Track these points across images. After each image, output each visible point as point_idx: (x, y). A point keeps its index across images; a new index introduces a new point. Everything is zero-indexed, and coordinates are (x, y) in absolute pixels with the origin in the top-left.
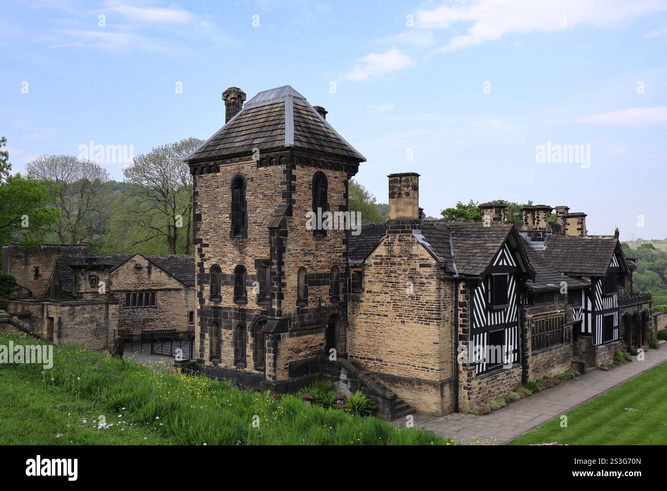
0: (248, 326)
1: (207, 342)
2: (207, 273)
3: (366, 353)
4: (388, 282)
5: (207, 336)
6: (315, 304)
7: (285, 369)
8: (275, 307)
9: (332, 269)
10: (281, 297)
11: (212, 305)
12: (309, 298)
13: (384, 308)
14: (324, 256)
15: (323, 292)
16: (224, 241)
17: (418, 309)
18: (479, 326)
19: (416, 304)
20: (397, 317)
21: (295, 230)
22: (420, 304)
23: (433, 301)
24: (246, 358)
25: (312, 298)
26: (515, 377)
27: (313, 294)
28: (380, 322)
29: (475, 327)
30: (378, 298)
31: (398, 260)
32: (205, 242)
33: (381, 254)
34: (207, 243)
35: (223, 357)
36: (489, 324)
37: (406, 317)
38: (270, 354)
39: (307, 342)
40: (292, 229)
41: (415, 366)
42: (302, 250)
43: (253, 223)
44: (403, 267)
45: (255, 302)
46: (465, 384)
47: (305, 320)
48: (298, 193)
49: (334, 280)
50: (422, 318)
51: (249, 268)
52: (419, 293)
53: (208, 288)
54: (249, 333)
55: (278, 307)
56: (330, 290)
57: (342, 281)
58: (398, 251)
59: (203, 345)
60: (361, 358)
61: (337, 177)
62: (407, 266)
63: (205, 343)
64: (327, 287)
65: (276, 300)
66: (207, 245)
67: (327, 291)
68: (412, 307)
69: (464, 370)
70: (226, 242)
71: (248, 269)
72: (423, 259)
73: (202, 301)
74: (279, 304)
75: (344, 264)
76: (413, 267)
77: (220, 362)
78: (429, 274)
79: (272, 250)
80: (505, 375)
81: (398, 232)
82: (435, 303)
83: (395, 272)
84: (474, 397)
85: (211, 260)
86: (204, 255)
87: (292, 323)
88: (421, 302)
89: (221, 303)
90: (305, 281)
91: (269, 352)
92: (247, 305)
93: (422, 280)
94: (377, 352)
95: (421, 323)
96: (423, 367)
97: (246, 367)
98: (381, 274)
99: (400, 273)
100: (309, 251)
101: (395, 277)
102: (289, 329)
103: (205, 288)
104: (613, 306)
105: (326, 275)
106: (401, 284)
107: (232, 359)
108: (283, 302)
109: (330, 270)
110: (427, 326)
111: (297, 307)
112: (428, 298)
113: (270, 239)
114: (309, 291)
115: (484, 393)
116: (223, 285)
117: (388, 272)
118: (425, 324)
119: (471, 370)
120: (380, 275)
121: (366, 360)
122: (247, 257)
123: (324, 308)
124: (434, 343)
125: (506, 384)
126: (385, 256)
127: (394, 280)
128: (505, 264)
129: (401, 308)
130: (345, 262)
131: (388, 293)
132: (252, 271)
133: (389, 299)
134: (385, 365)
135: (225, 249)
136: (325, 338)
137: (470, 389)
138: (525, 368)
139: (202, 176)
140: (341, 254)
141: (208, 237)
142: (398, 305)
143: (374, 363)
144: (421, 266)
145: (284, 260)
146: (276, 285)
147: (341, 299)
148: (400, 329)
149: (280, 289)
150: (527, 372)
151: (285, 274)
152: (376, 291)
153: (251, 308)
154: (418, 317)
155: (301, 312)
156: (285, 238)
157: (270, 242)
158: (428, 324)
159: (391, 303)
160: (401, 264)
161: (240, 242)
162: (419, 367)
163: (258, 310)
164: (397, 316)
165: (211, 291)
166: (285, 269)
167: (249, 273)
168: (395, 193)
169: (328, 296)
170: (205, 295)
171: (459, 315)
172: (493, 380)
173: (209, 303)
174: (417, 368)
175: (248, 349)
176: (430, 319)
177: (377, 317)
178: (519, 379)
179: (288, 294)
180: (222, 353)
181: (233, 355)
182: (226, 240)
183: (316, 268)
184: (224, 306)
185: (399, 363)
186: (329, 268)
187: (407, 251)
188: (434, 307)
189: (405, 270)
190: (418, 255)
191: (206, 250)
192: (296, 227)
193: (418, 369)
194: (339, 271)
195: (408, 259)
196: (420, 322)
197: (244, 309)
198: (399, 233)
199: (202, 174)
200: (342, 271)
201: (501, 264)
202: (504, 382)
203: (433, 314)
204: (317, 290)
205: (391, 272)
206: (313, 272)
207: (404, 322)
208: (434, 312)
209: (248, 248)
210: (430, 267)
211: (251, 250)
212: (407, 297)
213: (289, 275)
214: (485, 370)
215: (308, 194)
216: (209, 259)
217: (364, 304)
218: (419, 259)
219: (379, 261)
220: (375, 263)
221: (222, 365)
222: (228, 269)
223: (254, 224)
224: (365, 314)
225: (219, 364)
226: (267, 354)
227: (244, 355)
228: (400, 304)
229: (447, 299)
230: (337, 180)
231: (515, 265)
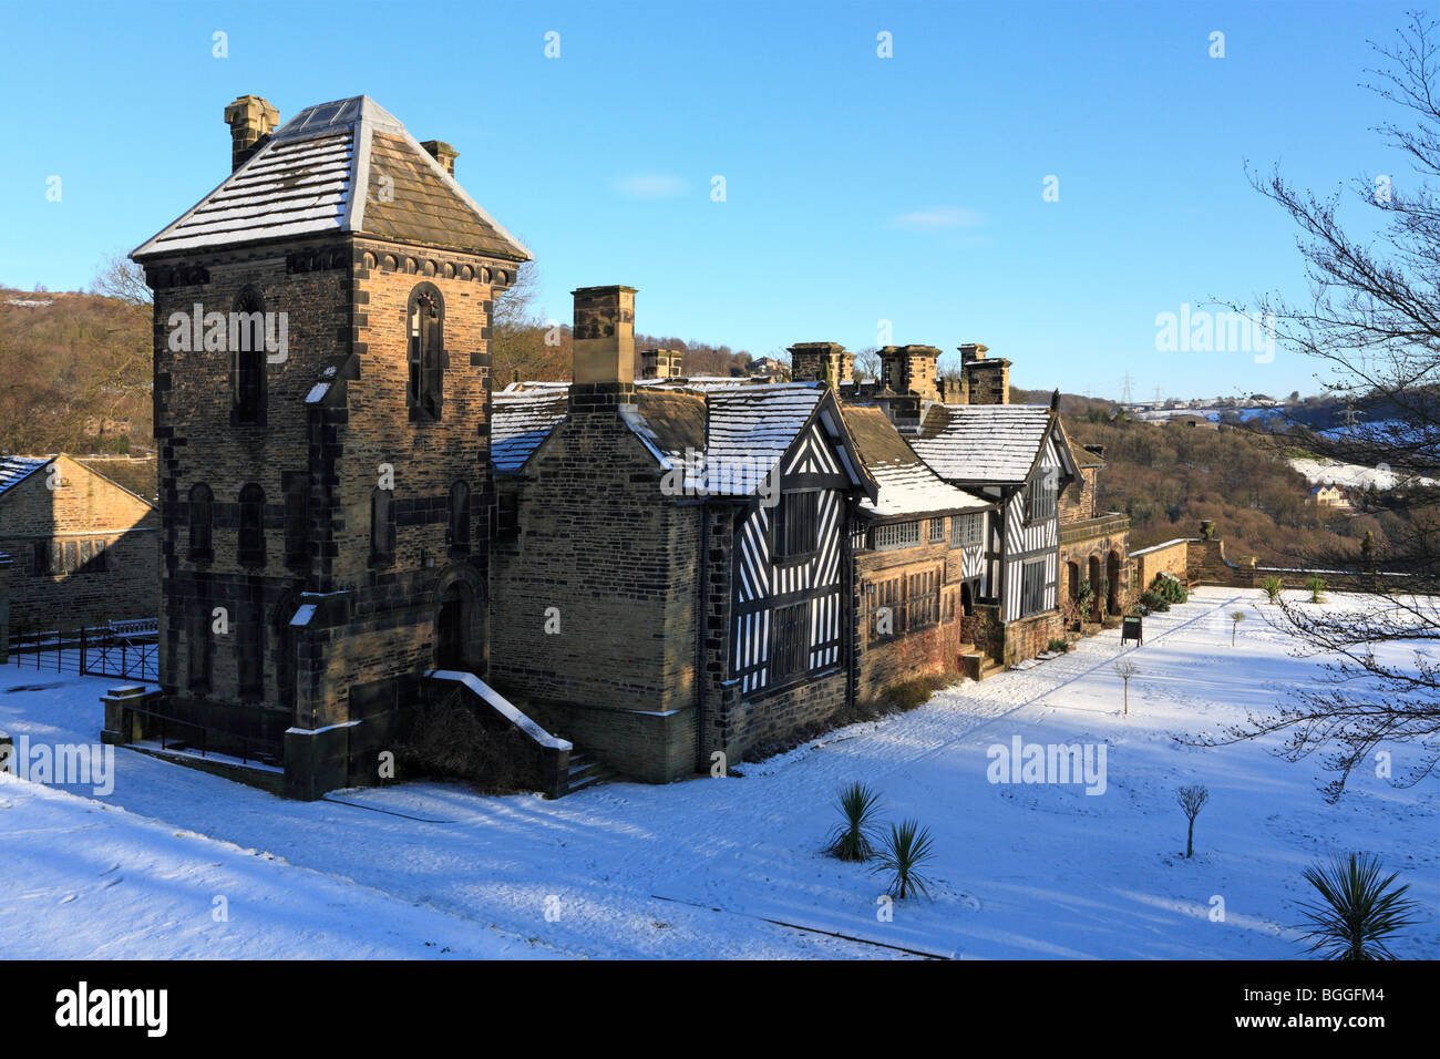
0: (267, 612)
1: (182, 649)
2: (185, 500)
3: (525, 660)
4: (569, 513)
5: (183, 635)
6: (412, 563)
7: (339, 701)
8: (318, 572)
9: (453, 488)
10: (332, 551)
11: (194, 569)
12: (399, 550)
13: (559, 567)
14: (434, 461)
15: (431, 537)
16: (219, 432)
17: (625, 568)
18: (751, 597)
19: (622, 558)
20: (586, 585)
21: (365, 409)
22: (629, 556)
23: (655, 552)
24: (262, 680)
25: (405, 550)
26: (830, 694)
27: (408, 542)
28: (551, 595)
29: (742, 600)
30: (550, 547)
31: (587, 467)
32: (178, 434)
33: (555, 455)
34: (183, 436)
35: (217, 680)
36: (776, 593)
37: (601, 583)
38: (305, 673)
39: (393, 643)
40: (358, 408)
41: (617, 684)
42: (382, 451)
43: (280, 393)
44: (598, 482)
45: (282, 563)
46: (718, 715)
47: (389, 597)
48: (374, 329)
49: (459, 510)
50: (633, 585)
51: (270, 491)
52: (628, 536)
53: (184, 533)
54: (270, 628)
55: (324, 572)
56: (448, 534)
57: (477, 512)
58: (589, 448)
59: (175, 655)
60: (514, 670)
61: (467, 295)
62: (605, 480)
63: (178, 650)
64: (440, 528)
65: (320, 558)
66: (182, 442)
67: (441, 535)
68: (615, 563)
69: (716, 687)
70: (223, 434)
71: (268, 491)
72: (638, 465)
73: (172, 562)
74: (328, 566)
75: (481, 476)
76: (618, 481)
77: (210, 691)
78: (649, 494)
79: (313, 452)
80: (807, 691)
81: (590, 410)
82: (658, 555)
83: (583, 492)
84: (738, 739)
85: (193, 473)
86: (176, 463)
87: (357, 604)
88: (632, 554)
89: (213, 565)
90: (389, 517)
91: (305, 668)
92: (267, 568)
93: (635, 507)
94: (546, 656)
95: (632, 597)
96: (632, 686)
97: (262, 699)
98: (556, 496)
99: (591, 493)
100: (400, 451)
101: (582, 502)
102: (351, 618)
103: (180, 533)
104: (1046, 542)
105: (438, 502)
106: (595, 517)
107: (234, 682)
108: (334, 561)
109: (447, 491)
110: (642, 602)
111: (369, 570)
112: (644, 545)
113: (310, 428)
114: (398, 537)
115: (759, 731)
116: (216, 528)
117: (570, 492)
118: (639, 597)
119: (731, 686)
120: (553, 499)
121: (524, 675)
122: (266, 466)
123: (434, 569)
124: (655, 636)
125: (810, 710)
126: (564, 459)
127: (580, 508)
128: (813, 469)
129: (592, 565)
130: (484, 472)
131: (568, 536)
132: (276, 496)
133: (570, 548)
134: (561, 683)
135: (220, 451)
136: (434, 631)
137: (724, 725)
138: (853, 674)
139: (172, 290)
140: (476, 457)
141: (184, 424)
142: (588, 560)
143: (539, 680)
144: (635, 479)
145: (338, 473)
146: (321, 526)
147: (473, 549)
148: (589, 609)
149: (329, 536)
150: (855, 684)
151: (342, 501)
152: (544, 531)
153: (275, 576)
154: (626, 585)
155: (377, 581)
156: (341, 426)
157: (310, 436)
158: (645, 598)
159: (572, 555)
160: (594, 476)
161: (252, 434)
162: (625, 685)
163: (289, 578)
164: (584, 581)
165: (192, 540)
166: (342, 491)
167: (271, 501)
168: (585, 329)
169: (444, 545)
170: (179, 548)
171: (709, 577)
172: (780, 703)
173: (187, 565)
174: (620, 687)
175: (267, 663)
176: (648, 587)
177: (546, 585)
178: (841, 697)
179: (349, 544)
180: (214, 672)
181: (236, 675)
182: (223, 430)
183: (414, 488)
184: (218, 572)
185: (588, 679)
186: (447, 487)
187: (606, 449)
188: (657, 562)
189: (602, 489)
190: (628, 457)
191: (181, 452)
192: (369, 401)
193: (623, 690)
194: (469, 491)
195: (609, 466)
196: (629, 593)
197: (259, 578)
198: (591, 412)
199: (172, 286)
200: (477, 491)
201: (803, 469)
202: (804, 705)
203: (655, 577)
204: (417, 533)
205: (576, 492)
206: (407, 496)
207: (599, 594)
208: (656, 573)
209: (267, 447)
210: (650, 481)
211: (273, 451)
212: (605, 543)
213: (350, 505)
214: (763, 684)
215: (398, 331)
216: (188, 470)
217: (520, 558)
218: (629, 465)
219: (552, 470)
220: (544, 475)
221: (214, 697)
222: (227, 493)
223: (281, 397)
224: (521, 579)
225: (208, 696)
226: (299, 672)
227: (259, 674)
228: (591, 558)
229: (685, 546)
230: (466, 300)
231: (836, 471)
